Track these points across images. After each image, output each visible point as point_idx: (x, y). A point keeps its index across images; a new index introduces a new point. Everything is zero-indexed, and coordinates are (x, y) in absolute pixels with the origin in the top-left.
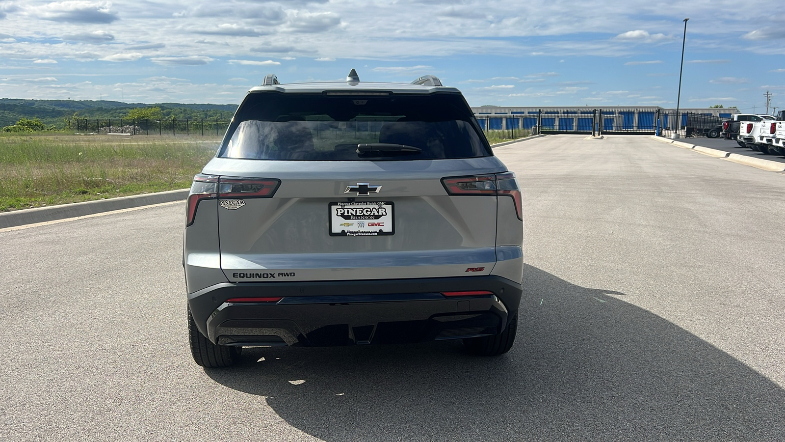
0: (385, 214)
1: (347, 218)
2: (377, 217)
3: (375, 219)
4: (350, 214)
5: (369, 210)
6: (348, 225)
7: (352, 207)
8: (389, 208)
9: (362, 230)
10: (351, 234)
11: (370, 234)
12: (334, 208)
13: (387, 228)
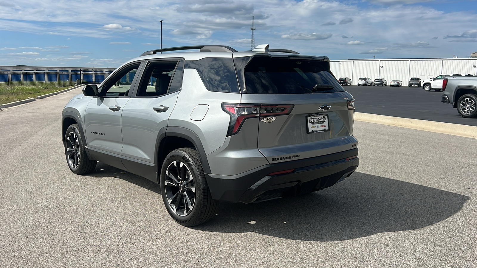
0: (325, 120)
1: (313, 123)
2: (323, 122)
4: (314, 121)
5: (320, 119)
6: (314, 127)
7: (315, 118)
8: (326, 117)
9: (319, 129)
10: (316, 132)
11: (322, 131)
12: (308, 118)
13: (327, 128)
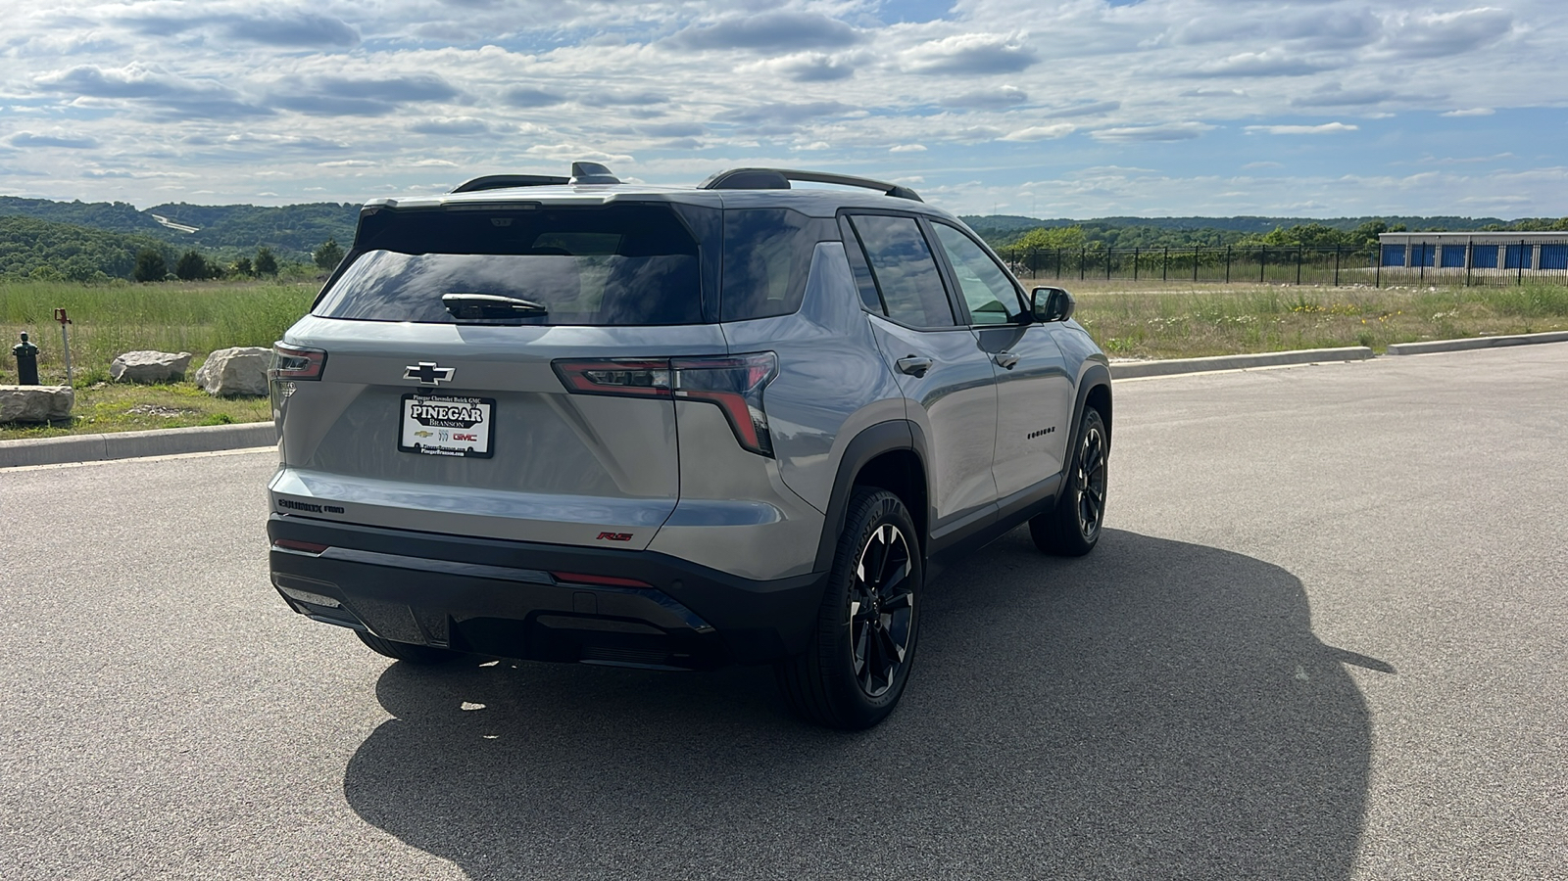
0: (479, 420)
1: (425, 422)
2: (468, 424)
3: (464, 427)
4: (429, 416)
5: (457, 411)
6: (426, 434)
7: (433, 404)
8: (486, 409)
9: (445, 445)
10: (428, 452)
11: (452, 453)
12: (409, 403)
13: (481, 446)
